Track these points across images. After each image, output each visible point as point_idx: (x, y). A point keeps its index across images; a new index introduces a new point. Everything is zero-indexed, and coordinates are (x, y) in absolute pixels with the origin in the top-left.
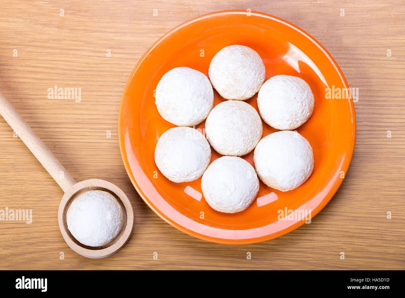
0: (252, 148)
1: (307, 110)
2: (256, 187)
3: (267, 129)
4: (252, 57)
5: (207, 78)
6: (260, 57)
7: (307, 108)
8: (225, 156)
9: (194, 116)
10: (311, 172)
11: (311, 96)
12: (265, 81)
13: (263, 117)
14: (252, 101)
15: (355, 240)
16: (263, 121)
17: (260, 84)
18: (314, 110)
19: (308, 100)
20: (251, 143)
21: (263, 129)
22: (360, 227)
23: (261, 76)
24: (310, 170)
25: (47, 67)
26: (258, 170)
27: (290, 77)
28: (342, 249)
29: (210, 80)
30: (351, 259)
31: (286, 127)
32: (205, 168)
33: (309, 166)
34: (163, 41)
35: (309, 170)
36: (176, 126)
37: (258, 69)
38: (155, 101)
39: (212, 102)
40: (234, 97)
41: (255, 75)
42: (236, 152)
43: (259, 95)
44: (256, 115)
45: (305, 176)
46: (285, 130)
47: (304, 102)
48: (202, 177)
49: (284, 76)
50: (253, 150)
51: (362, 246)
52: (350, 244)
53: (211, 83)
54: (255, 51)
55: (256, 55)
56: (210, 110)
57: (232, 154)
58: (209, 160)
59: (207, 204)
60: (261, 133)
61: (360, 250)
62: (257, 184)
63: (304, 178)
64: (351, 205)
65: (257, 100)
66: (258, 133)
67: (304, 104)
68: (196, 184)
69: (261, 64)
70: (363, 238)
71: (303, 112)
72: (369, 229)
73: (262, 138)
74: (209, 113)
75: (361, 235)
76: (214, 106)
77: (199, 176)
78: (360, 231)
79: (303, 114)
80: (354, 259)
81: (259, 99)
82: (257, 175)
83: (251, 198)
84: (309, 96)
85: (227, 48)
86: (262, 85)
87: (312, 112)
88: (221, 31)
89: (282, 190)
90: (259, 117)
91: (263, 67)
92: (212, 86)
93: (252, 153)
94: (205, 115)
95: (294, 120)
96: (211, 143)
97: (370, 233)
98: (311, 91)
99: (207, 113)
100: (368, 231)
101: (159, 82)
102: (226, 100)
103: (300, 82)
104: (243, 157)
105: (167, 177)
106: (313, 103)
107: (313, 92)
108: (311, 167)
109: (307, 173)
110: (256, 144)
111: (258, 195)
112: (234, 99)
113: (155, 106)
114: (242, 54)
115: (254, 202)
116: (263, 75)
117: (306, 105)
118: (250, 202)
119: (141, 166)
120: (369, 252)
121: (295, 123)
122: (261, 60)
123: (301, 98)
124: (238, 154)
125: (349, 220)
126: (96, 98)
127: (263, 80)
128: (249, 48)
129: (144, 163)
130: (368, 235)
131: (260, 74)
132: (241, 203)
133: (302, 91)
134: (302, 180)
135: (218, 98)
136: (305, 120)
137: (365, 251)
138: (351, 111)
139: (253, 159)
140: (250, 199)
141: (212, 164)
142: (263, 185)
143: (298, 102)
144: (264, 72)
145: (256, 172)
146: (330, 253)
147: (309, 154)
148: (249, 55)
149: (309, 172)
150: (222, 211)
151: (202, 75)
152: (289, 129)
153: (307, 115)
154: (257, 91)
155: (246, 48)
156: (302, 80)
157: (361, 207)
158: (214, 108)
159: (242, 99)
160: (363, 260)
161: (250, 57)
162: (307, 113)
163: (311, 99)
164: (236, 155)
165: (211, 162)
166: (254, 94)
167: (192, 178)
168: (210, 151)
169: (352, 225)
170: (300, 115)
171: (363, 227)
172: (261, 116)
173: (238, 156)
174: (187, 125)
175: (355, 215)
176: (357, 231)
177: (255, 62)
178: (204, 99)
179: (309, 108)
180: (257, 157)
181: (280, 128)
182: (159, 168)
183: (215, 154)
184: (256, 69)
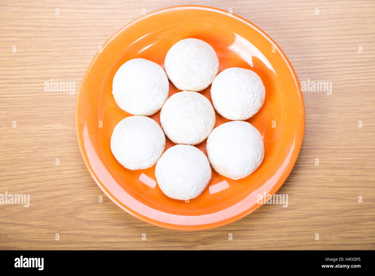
0: (205, 138)
1: (258, 102)
2: (208, 175)
3: (220, 119)
4: (206, 50)
5: (163, 69)
6: (214, 50)
7: (258, 99)
8: (179, 144)
9: (149, 105)
10: (261, 161)
11: (263, 88)
12: (218, 73)
13: (216, 108)
14: (206, 92)
15: (337, 171)
16: (216, 111)
17: (214, 76)
18: (265, 102)
19: (259, 92)
20: (204, 133)
21: (216, 120)
22: (341, 158)
23: (215, 68)
24: (261, 159)
25: (33, 26)
26: (210, 158)
27: (242, 70)
28: (324, 180)
29: (165, 72)
30: (335, 189)
31: (238, 117)
32: (159, 156)
33: (260, 155)
34: (121, 33)
35: (259, 158)
36: (132, 115)
37: (211, 62)
38: (112, 91)
39: (167, 92)
40: (188, 88)
41: (209, 66)
42: (190, 141)
43: (212, 87)
44: (209, 106)
45: (256, 165)
46: (237, 120)
47: (256, 93)
48: (156, 164)
49: (237, 68)
50: (206, 140)
51: (344, 177)
52: (333, 175)
53: (166, 74)
54: (210, 44)
55: (210, 48)
56: (165, 101)
57: (185, 143)
58: (163, 149)
59: (160, 191)
60: (214, 123)
61: (342, 180)
62: (210, 172)
63: (254, 167)
64: (330, 138)
65: (210, 92)
66: (211, 122)
67: (255, 96)
68: (151, 171)
69: (215, 56)
70: (344, 169)
71: (254, 103)
72: (349, 160)
73: (215, 127)
74: (164, 103)
75: (342, 166)
76: (169, 96)
77: (153, 164)
78: (341, 162)
79: (254, 105)
80: (337, 189)
81: (213, 91)
82: (210, 163)
83: (203, 185)
84: (260, 88)
85: (182, 41)
86: (216, 77)
87: (263, 103)
88: (177, 25)
89: (234, 178)
90: (212, 108)
91: (217, 60)
92: (168, 77)
93: (205, 142)
94: (160, 105)
95: (246, 110)
96: (165, 132)
97: (350, 163)
98: (263, 83)
99: (162, 103)
100: (349, 161)
101: (117, 72)
102: (181, 91)
103: (252, 74)
104: (197, 146)
105: (122, 164)
106: (264, 94)
107: (264, 84)
108: (262, 156)
109: (257, 161)
110: (209, 134)
111: (210, 183)
112: (189, 90)
113: (112, 96)
114: (196, 47)
115: (207, 189)
116: (217, 67)
117: (257, 97)
118: (202, 189)
119: (97, 153)
120: (351, 181)
121: (247, 113)
122: (215, 53)
123: (253, 89)
124: (192, 143)
125: (330, 153)
126: (81, 52)
127: (216, 72)
128: (203, 41)
129: (100, 150)
130: (350, 166)
131: (213, 66)
132: (194, 190)
133: (253, 83)
134: (253, 168)
135: (173, 89)
136: (256, 111)
137: (347, 181)
138: (301, 102)
139: (206, 147)
140: (202, 187)
141: (166, 152)
142: (215, 173)
143: (250, 94)
144: (218, 64)
145: (209, 160)
146: (314, 185)
147: (260, 143)
148: (204, 48)
149: (260, 161)
150: (175, 198)
151: (158, 66)
152: (241, 119)
153: (258, 106)
154: (210, 83)
155: (200, 42)
156: (254, 73)
157: (340, 139)
158: (169, 98)
159: (196, 90)
160: (345, 189)
161: (204, 50)
162: (258, 105)
163: (262, 90)
164: (190, 144)
165: (165, 150)
166: (208, 85)
167: (146, 165)
168: (164, 139)
169: (333, 157)
170: (251, 106)
171: (344, 158)
172: (214, 106)
173: (191, 145)
174: (142, 114)
175: (335, 147)
176: (338, 162)
177: (208, 54)
178: (159, 89)
179: (260, 99)
180: (209, 146)
181: (232, 119)
182: (115, 156)
183: (169, 143)
184: (210, 61)
